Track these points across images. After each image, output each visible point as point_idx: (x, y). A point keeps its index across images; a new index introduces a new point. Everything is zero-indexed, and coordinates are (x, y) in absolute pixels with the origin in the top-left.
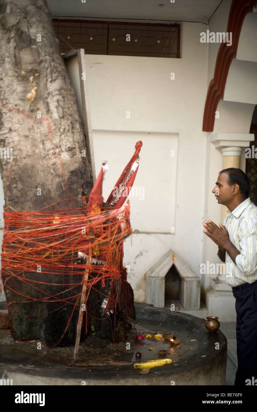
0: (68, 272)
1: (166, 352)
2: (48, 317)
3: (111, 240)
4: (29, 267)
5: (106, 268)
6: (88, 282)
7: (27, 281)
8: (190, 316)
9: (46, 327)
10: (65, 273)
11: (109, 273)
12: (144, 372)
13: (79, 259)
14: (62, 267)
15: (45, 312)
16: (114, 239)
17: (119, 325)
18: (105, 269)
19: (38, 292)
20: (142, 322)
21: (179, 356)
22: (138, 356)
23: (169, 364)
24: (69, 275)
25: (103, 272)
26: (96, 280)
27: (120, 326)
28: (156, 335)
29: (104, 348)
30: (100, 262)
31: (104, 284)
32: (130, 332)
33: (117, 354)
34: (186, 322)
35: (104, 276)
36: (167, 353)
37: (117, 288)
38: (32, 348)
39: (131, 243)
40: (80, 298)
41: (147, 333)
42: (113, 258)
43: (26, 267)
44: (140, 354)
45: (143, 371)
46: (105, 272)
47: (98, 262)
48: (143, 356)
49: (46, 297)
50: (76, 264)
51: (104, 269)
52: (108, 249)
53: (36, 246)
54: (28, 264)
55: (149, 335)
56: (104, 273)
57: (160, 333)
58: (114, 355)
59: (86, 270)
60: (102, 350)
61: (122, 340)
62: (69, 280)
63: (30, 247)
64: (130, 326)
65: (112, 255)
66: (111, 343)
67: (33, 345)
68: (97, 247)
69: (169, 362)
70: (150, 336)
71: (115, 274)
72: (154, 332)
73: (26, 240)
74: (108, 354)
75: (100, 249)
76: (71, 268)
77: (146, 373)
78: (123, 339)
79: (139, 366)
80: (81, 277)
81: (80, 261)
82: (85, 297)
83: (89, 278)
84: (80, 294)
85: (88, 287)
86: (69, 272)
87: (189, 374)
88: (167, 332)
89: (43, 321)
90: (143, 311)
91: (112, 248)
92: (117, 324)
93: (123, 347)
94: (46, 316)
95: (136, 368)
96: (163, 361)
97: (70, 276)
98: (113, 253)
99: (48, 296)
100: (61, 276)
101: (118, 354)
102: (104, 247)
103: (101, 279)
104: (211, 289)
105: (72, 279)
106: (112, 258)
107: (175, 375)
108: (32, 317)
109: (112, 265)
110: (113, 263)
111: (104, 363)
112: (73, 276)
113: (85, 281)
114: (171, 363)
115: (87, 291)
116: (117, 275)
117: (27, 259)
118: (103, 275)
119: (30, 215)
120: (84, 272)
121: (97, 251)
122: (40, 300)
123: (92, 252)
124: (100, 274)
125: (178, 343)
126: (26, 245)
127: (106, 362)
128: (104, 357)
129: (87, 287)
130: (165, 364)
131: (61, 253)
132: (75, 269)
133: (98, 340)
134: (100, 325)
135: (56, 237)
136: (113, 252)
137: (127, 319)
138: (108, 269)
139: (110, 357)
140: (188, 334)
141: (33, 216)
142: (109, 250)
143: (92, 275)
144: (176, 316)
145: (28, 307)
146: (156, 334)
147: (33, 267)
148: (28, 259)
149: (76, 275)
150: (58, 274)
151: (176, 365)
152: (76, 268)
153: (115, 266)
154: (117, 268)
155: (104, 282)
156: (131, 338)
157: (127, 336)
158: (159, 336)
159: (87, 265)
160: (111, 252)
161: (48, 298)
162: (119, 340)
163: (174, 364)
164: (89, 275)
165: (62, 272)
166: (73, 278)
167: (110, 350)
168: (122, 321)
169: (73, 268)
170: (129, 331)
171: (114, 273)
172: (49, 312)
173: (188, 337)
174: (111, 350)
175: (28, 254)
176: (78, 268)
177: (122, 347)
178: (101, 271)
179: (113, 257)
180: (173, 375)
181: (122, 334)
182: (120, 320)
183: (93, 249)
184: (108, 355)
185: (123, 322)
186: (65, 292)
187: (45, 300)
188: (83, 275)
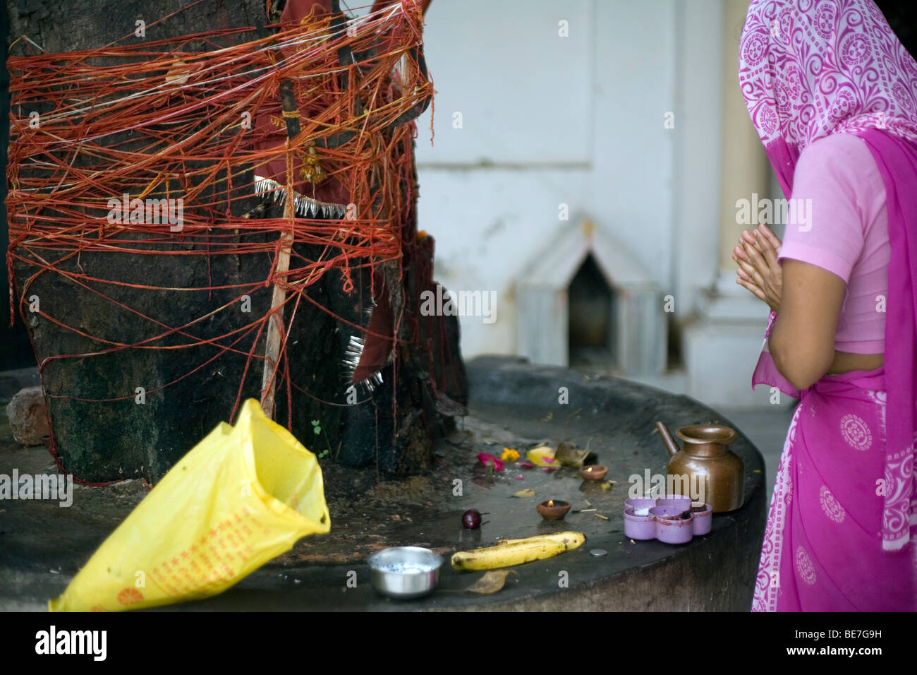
0: (222, 248)
1: (566, 507)
2: (165, 400)
3: (359, 125)
4: (96, 235)
5: (349, 228)
6: (291, 278)
7: (90, 284)
8: (639, 388)
9: (160, 435)
10: (212, 248)
11: (360, 244)
12: (484, 585)
13: (258, 200)
14: (203, 231)
15: (155, 385)
16: (370, 123)
17: (408, 420)
18: (347, 231)
19: (130, 318)
20: (493, 410)
21: (609, 520)
22: (471, 524)
23: (576, 551)
24: (227, 255)
25: (340, 240)
26: (317, 269)
27: (413, 424)
28: (534, 452)
29: (357, 500)
30: (331, 208)
31: (349, 281)
32: (448, 442)
33: (401, 518)
34: (628, 406)
35: (345, 257)
36: (570, 508)
37: (394, 296)
38: (118, 507)
39: (432, 134)
40: (265, 330)
41: (507, 445)
42: (372, 192)
43: (84, 236)
44: (477, 516)
45: (483, 580)
46: (348, 242)
47: (324, 209)
48: (488, 522)
49: (156, 336)
50: (247, 216)
51: (342, 230)
52: (354, 157)
53: (115, 163)
54: (90, 226)
55: (510, 449)
56: (348, 246)
57: (547, 445)
58: (391, 519)
59: (283, 234)
60: (351, 506)
61: (420, 469)
62: (226, 275)
63: (93, 167)
64: (450, 423)
65: (369, 180)
66: (381, 481)
67: (122, 497)
68: (311, 150)
69: (575, 541)
70: (515, 454)
71: (383, 247)
72: (528, 442)
73: (82, 145)
74: (372, 517)
75: (321, 157)
76: (233, 230)
77: (491, 591)
78: (424, 466)
79: (469, 560)
80: (266, 260)
81: (260, 208)
82: (282, 326)
83: (294, 262)
84: (264, 318)
85: (292, 296)
86: (228, 247)
87: (645, 585)
88: (568, 440)
89: (151, 414)
90: (495, 378)
91: (365, 155)
92: (401, 418)
93: (421, 492)
94: (157, 397)
95: (457, 568)
96: (554, 542)
97: (230, 259)
98: (369, 173)
99: (161, 330)
100: (202, 261)
101: (404, 518)
102: (338, 153)
103: (337, 264)
104: (696, 317)
105: (237, 269)
106: (367, 192)
107: (596, 593)
108: (115, 404)
109: (370, 215)
110: (374, 209)
111: (353, 551)
112: (240, 260)
113: (281, 275)
114: (579, 547)
115: (288, 307)
116: (388, 251)
117: (86, 208)
118: (343, 251)
119: (88, 57)
120: (276, 245)
121: (313, 166)
122: (135, 346)
123: (297, 171)
124: (329, 247)
125: (605, 474)
126: (82, 161)
127: (359, 547)
128: (354, 529)
129: (288, 295)
130: (559, 551)
131: (195, 181)
132: (244, 236)
133: (340, 471)
134: (343, 423)
135: (178, 128)
136: (371, 167)
137: (435, 400)
138: (357, 230)
139: (375, 528)
140: (637, 443)
141: (99, 61)
142: (355, 161)
143: (304, 252)
144: (597, 389)
145: (100, 370)
146: (534, 446)
147: (108, 236)
148: (88, 211)
149: (250, 256)
150: (188, 255)
151: (597, 554)
152: (248, 231)
153: (380, 221)
154: (388, 225)
155: (348, 276)
156: (452, 463)
157: (437, 456)
158: (542, 453)
159: (284, 218)
160: (364, 169)
161: (160, 337)
162: (408, 469)
163: (592, 552)
164: (292, 252)
165: (204, 247)
166: (240, 267)
167: (378, 505)
168: (418, 409)
169: (237, 232)
170: (444, 439)
171: (377, 244)
172: (167, 382)
173: (636, 453)
174: (383, 504)
175: (89, 193)
176: (256, 230)
177: (419, 494)
178: (334, 240)
179: (369, 185)
180: (589, 593)
181: (418, 450)
182: (411, 403)
183: (298, 162)
184: (371, 522)
185: (421, 411)
186: (216, 315)
187: (154, 343)
188: (272, 255)
